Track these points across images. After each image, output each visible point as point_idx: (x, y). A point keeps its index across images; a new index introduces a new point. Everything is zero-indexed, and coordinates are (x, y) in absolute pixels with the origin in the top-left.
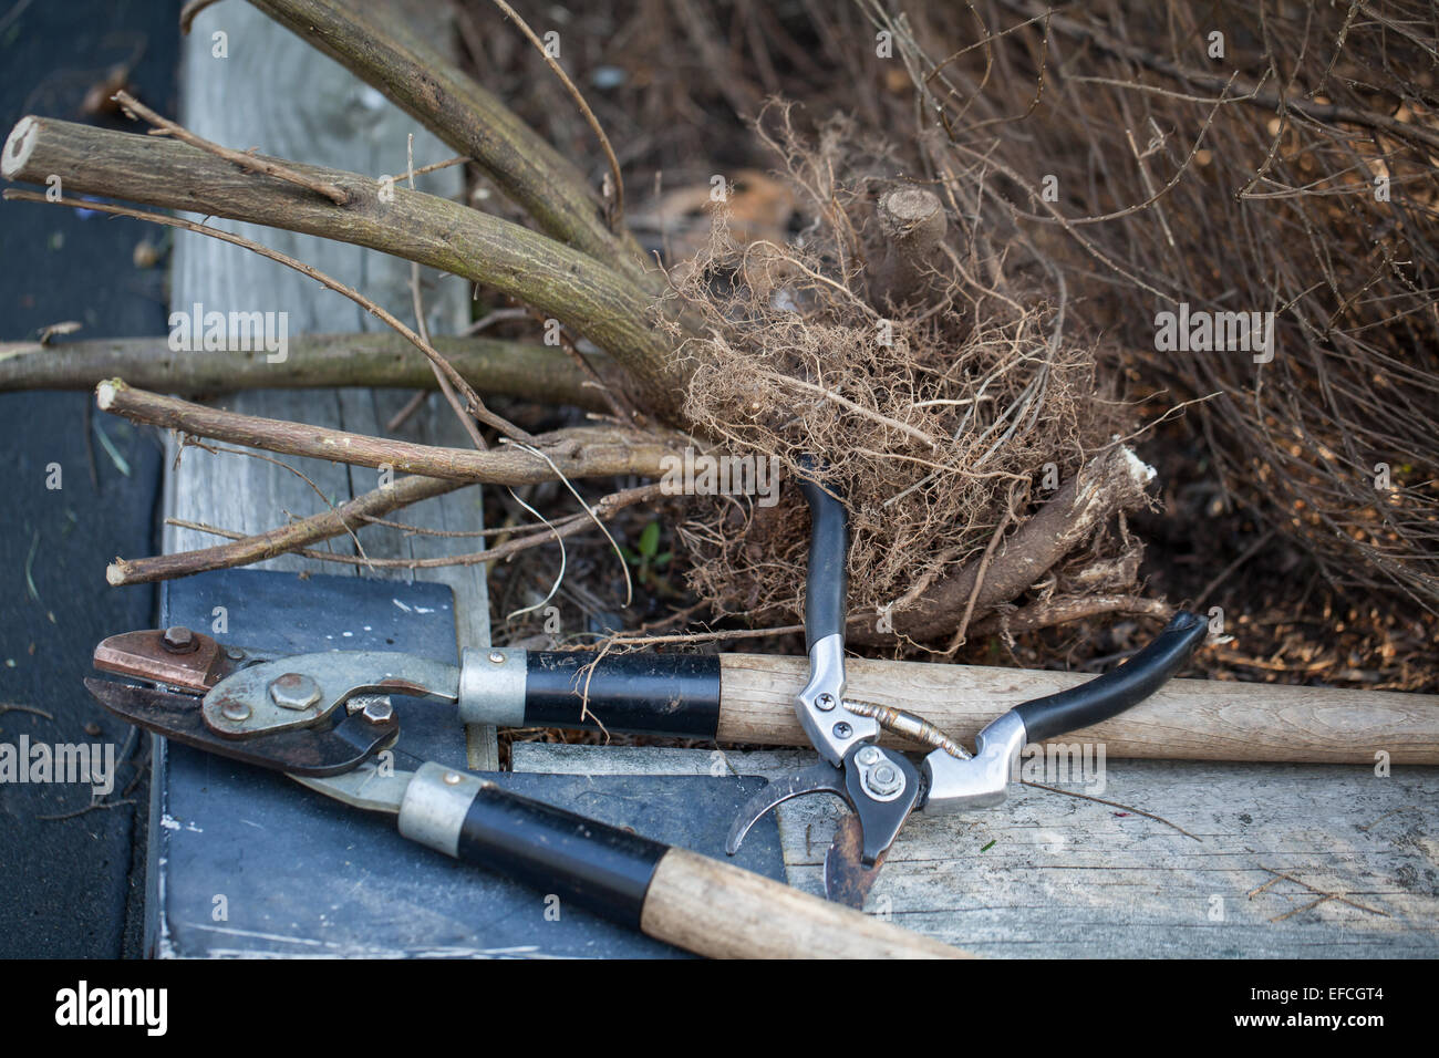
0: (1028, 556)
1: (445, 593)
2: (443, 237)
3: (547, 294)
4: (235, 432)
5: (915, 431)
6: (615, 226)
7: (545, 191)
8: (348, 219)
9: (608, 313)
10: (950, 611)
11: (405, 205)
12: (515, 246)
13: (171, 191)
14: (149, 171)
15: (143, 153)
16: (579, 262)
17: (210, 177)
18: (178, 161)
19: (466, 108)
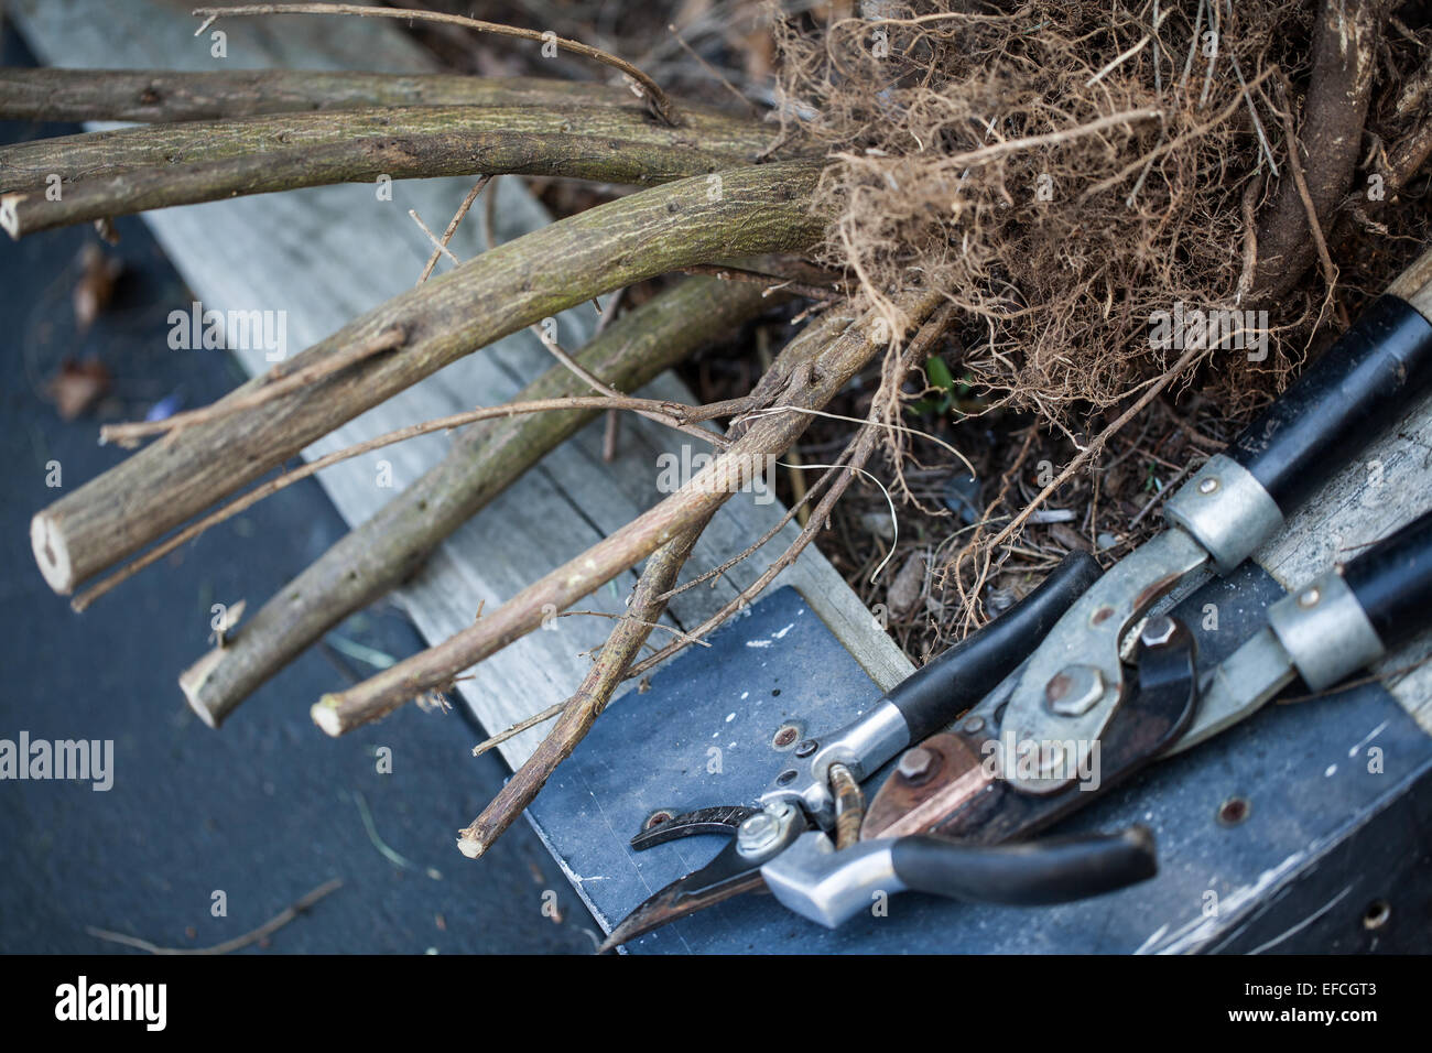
0: (1335, 138)
1: (789, 597)
2: (523, 289)
3: (665, 255)
4: (477, 650)
5: (1132, 114)
6: (673, 118)
7: (581, 149)
8: (419, 353)
9: (736, 223)
10: (1296, 248)
11: (462, 292)
12: (599, 238)
13: (229, 474)
14: (193, 473)
15: (173, 462)
16: (671, 197)
17: (255, 429)
18: (213, 440)
19: (441, 136)
